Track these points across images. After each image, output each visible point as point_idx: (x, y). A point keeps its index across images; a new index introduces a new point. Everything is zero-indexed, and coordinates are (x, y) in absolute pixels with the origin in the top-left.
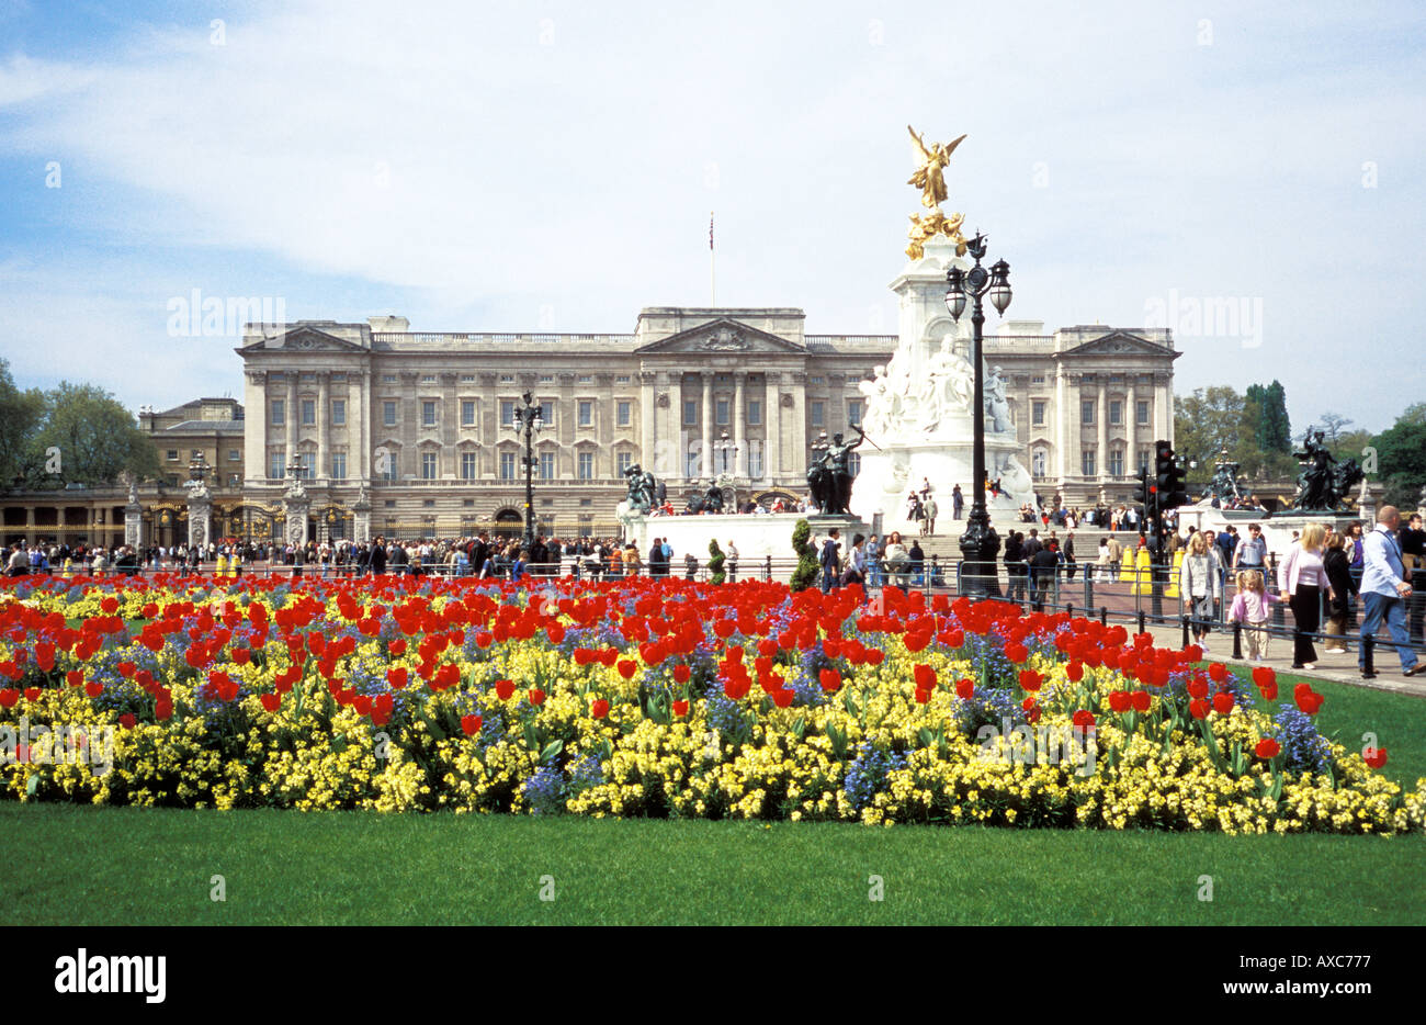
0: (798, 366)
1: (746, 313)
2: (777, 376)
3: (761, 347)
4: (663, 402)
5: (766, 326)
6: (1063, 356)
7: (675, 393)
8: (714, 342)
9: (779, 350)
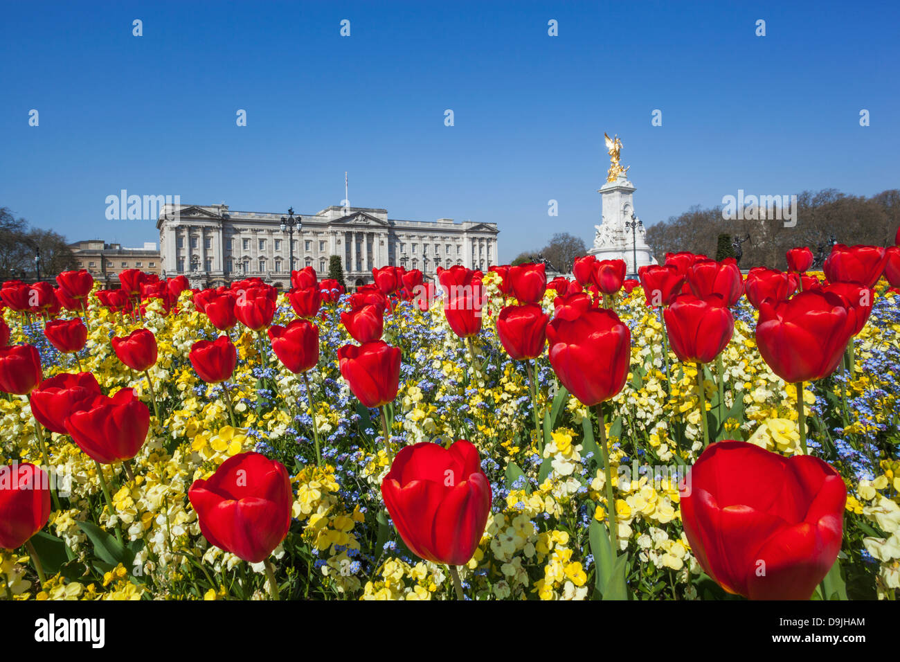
0: (386, 231)
1: (368, 210)
2: (379, 235)
3: (373, 223)
4: (339, 242)
5: (374, 215)
6: (467, 231)
7: (343, 239)
8: (357, 220)
9: (379, 224)
